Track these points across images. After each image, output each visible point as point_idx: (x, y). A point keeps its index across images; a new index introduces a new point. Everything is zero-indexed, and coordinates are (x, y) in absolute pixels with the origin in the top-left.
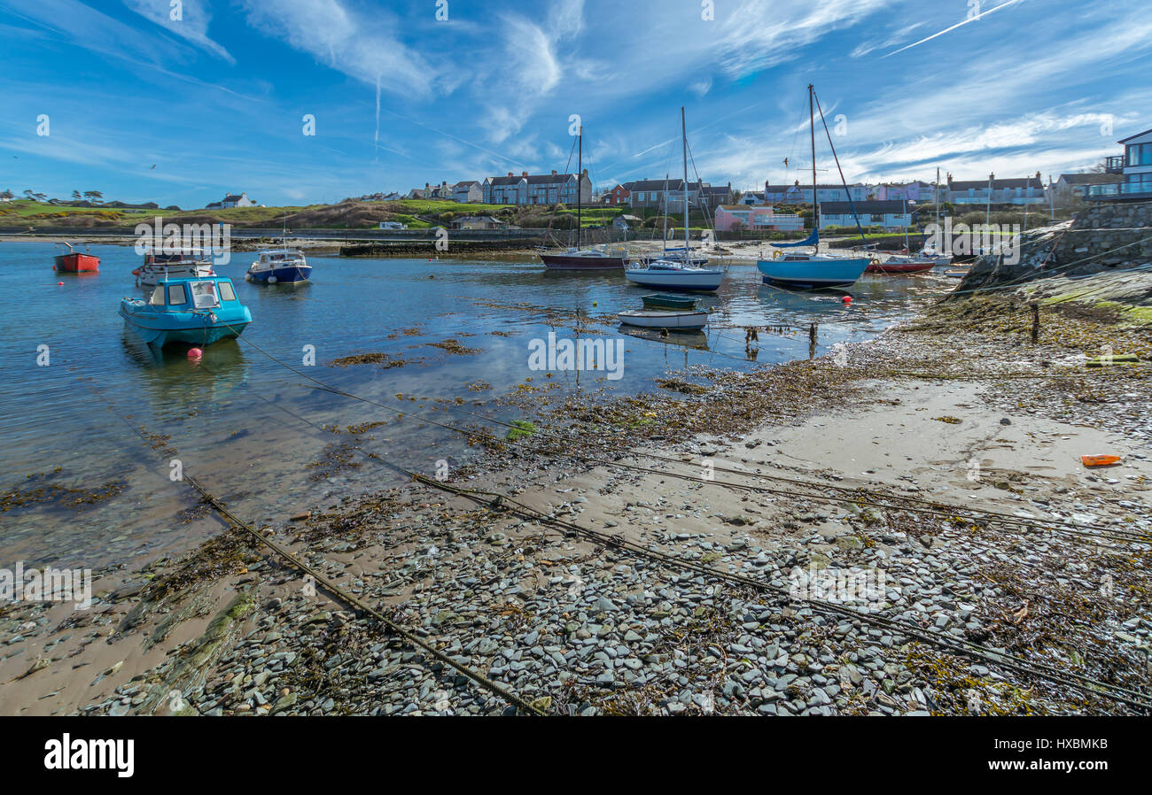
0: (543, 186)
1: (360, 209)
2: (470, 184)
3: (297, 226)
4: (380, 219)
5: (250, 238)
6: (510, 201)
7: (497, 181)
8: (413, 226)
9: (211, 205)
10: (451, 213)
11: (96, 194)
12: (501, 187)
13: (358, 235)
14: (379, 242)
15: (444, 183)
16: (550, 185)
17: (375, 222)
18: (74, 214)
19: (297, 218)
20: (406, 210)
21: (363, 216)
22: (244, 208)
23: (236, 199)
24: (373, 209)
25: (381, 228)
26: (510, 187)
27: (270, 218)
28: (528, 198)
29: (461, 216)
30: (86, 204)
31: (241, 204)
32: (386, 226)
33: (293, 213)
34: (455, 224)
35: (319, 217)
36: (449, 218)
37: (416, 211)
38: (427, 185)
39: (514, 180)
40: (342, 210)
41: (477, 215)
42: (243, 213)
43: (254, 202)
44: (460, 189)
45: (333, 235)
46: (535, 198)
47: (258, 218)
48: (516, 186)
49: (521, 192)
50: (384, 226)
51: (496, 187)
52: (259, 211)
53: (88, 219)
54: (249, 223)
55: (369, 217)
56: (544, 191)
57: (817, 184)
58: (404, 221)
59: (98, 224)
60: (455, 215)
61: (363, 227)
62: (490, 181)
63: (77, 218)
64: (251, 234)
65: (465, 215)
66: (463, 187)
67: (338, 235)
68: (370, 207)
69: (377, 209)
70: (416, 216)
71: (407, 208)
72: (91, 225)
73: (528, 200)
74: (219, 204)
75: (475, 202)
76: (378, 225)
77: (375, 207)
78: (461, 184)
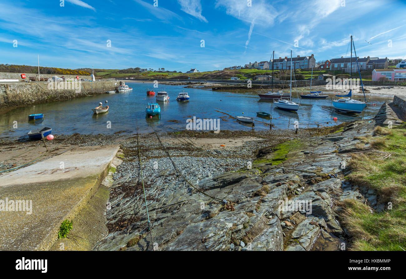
1: (226, 73)
2: (265, 62)
3: (208, 78)
4: (231, 76)
5: (195, 82)
7: (275, 61)
8: (241, 78)
9: (188, 72)
10: (255, 74)
11: (163, 69)
12: (276, 63)
13: (224, 81)
14: (229, 84)
15: (256, 62)
16: (296, 61)
17: (230, 77)
18: (158, 75)
19: (208, 76)
20: (240, 73)
21: (226, 75)
22: (195, 73)
23: (193, 70)
24: (230, 73)
25: (231, 79)
26: (280, 63)
27: (201, 76)
28: (287, 67)
29: (258, 75)
30: (161, 72)
32: (233, 79)
33: (208, 74)
34: (256, 78)
35: (214, 76)
36: (254, 76)
37: (243, 73)
38: (250, 63)
39: (282, 60)
40: (221, 73)
41: (264, 74)
42: (195, 74)
43: (198, 71)
44: (261, 65)
45: (217, 81)
47: (198, 76)
48: (282, 63)
49: (284, 65)
50: (232, 78)
51: (274, 63)
52: (199, 74)
54: (196, 77)
55: (228, 75)
58: (239, 77)
59: (163, 78)
60: (256, 74)
61: (226, 79)
62: (272, 61)
63: (159, 76)
64: (196, 81)
65: (259, 75)
66: (262, 63)
67: (218, 81)
68: (228, 72)
69: (231, 73)
70: (243, 75)
71: (240, 72)
72: (161, 78)
74: (189, 72)
75: (265, 69)
76: (230, 78)
77: (230, 72)
78: (261, 63)
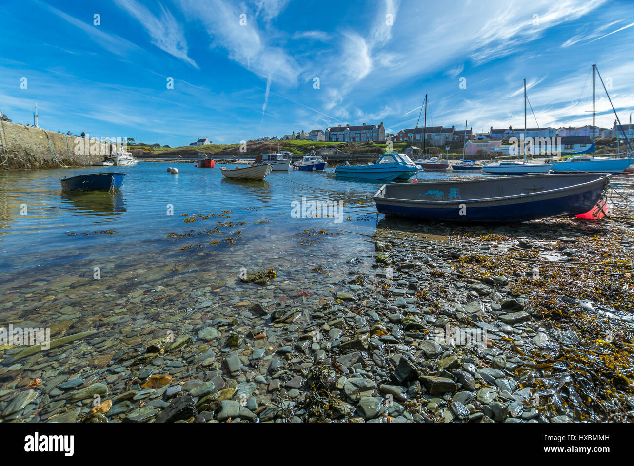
0: (358, 132)
1: (266, 145)
2: (318, 131)
6: (340, 140)
7: (333, 129)
8: (295, 153)
9: (192, 144)
10: (313, 146)
12: (335, 133)
15: (303, 131)
16: (362, 131)
20: (290, 145)
21: (268, 148)
22: (208, 145)
23: (203, 141)
24: (273, 145)
26: (340, 132)
27: (221, 150)
28: (350, 138)
29: (319, 147)
31: (207, 143)
33: (232, 147)
36: (312, 149)
37: (294, 146)
38: (294, 132)
39: (342, 129)
40: (258, 145)
41: (328, 147)
42: (208, 147)
43: (211, 142)
44: (313, 134)
46: (354, 138)
47: (215, 150)
48: (343, 132)
49: (346, 135)
51: (332, 133)
53: (140, 151)
55: (271, 148)
56: (359, 135)
57: (527, 128)
59: (144, 153)
60: (315, 147)
62: (329, 129)
65: (321, 147)
66: (314, 134)
68: (270, 144)
70: (295, 148)
72: (141, 154)
73: (350, 140)
74: (195, 143)
75: (321, 141)
78: (313, 132)
